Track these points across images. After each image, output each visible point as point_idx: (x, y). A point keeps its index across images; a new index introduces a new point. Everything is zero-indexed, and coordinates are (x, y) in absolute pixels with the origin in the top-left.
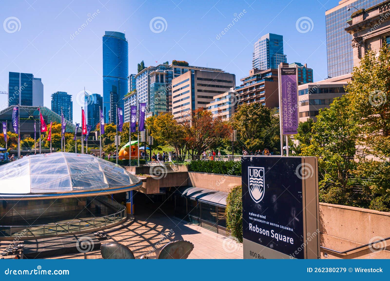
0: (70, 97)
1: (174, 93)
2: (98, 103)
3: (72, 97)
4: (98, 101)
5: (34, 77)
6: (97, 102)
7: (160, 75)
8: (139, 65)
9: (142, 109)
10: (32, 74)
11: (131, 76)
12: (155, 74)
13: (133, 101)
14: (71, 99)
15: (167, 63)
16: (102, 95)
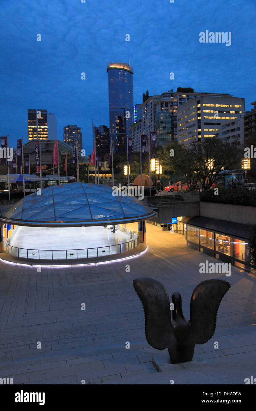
2: (105, 134)
7: (165, 103)
8: (144, 95)
9: (153, 138)
11: (136, 106)
12: (160, 103)
13: (138, 131)
15: (172, 90)
16: (108, 127)
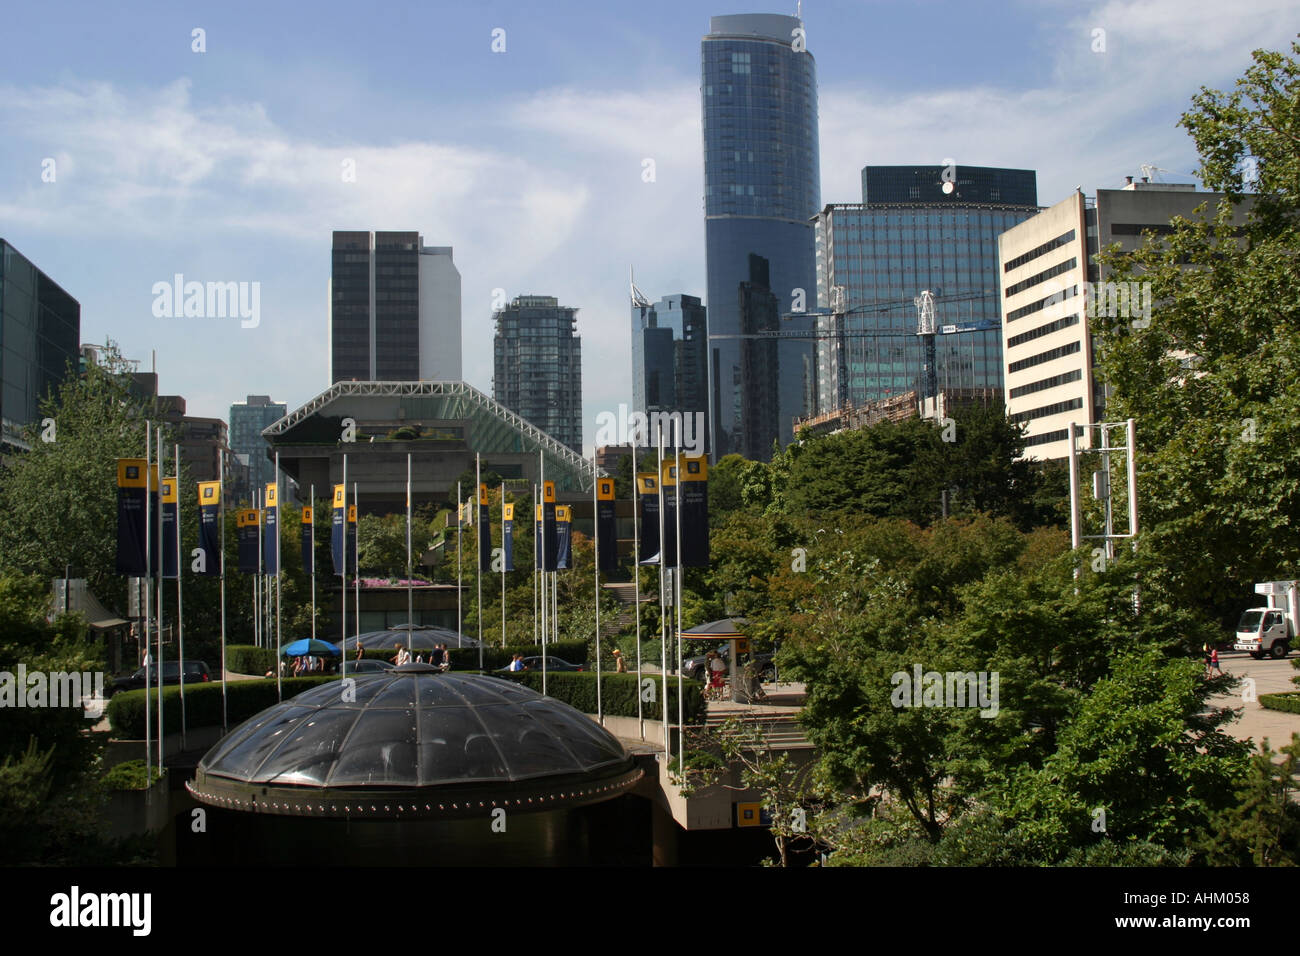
0: (568, 315)
1: (1010, 272)
2: (689, 337)
3: (577, 316)
4: (689, 328)
5: (425, 245)
6: (686, 333)
10: (416, 234)
11: (826, 213)
14: (574, 324)
16: (703, 300)
